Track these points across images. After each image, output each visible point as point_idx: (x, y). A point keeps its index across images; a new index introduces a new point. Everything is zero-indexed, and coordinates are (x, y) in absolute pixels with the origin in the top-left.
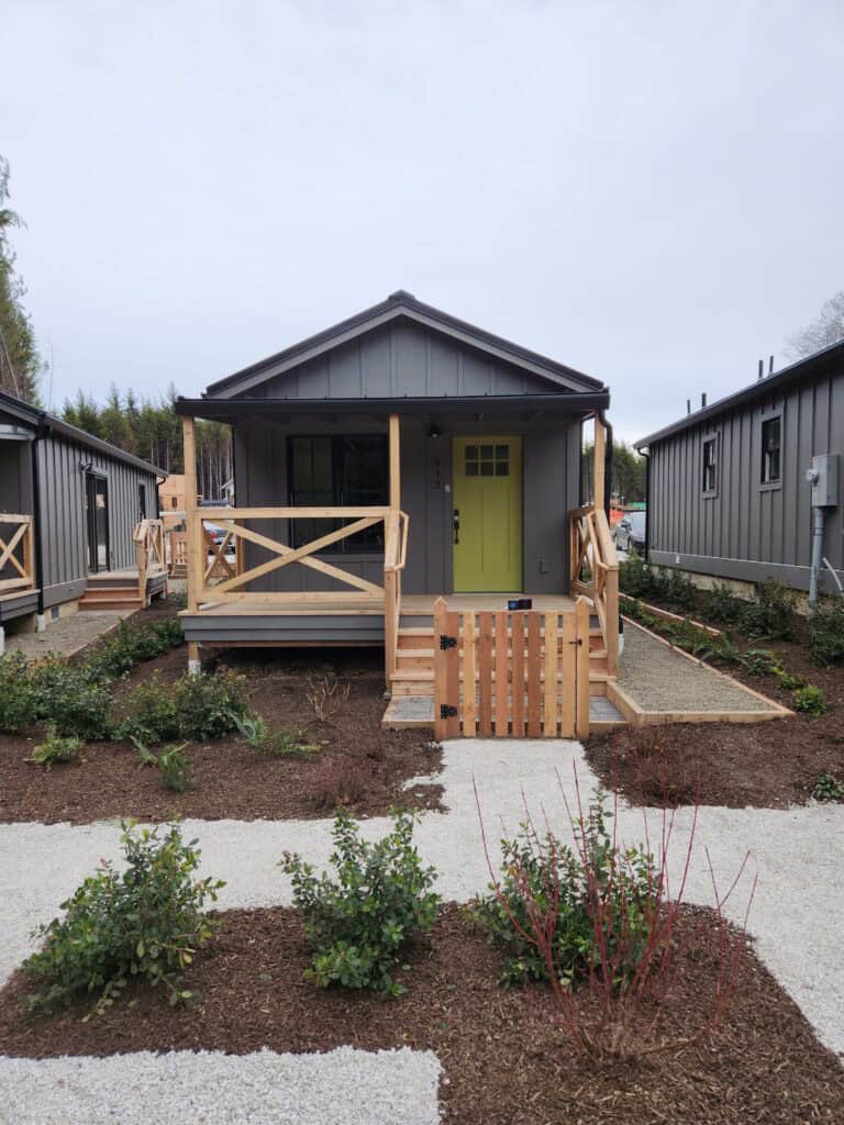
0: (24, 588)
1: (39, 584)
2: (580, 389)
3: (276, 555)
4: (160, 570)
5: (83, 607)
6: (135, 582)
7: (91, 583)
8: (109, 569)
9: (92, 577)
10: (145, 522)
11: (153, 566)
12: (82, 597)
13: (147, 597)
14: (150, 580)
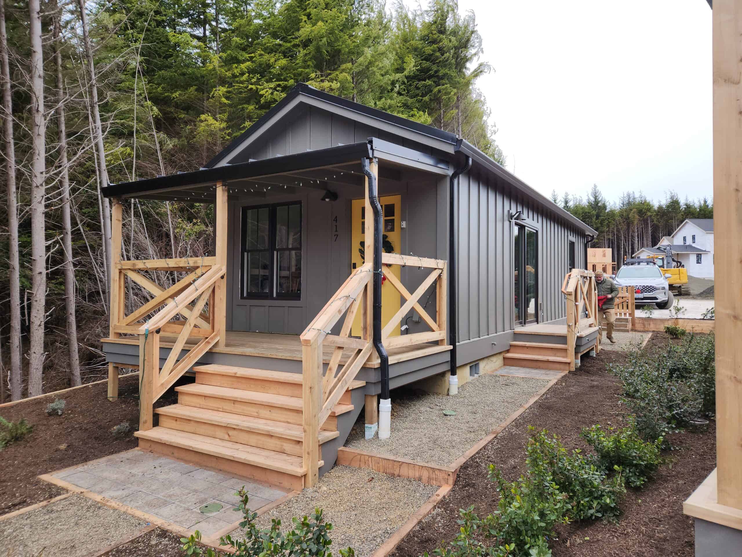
0: (436, 343)
1: (453, 339)
4: (590, 326)
5: (508, 362)
6: (563, 339)
7: (517, 336)
8: (537, 321)
9: (520, 329)
10: (575, 272)
11: (583, 322)
12: (508, 351)
13: (576, 358)
14: (579, 338)
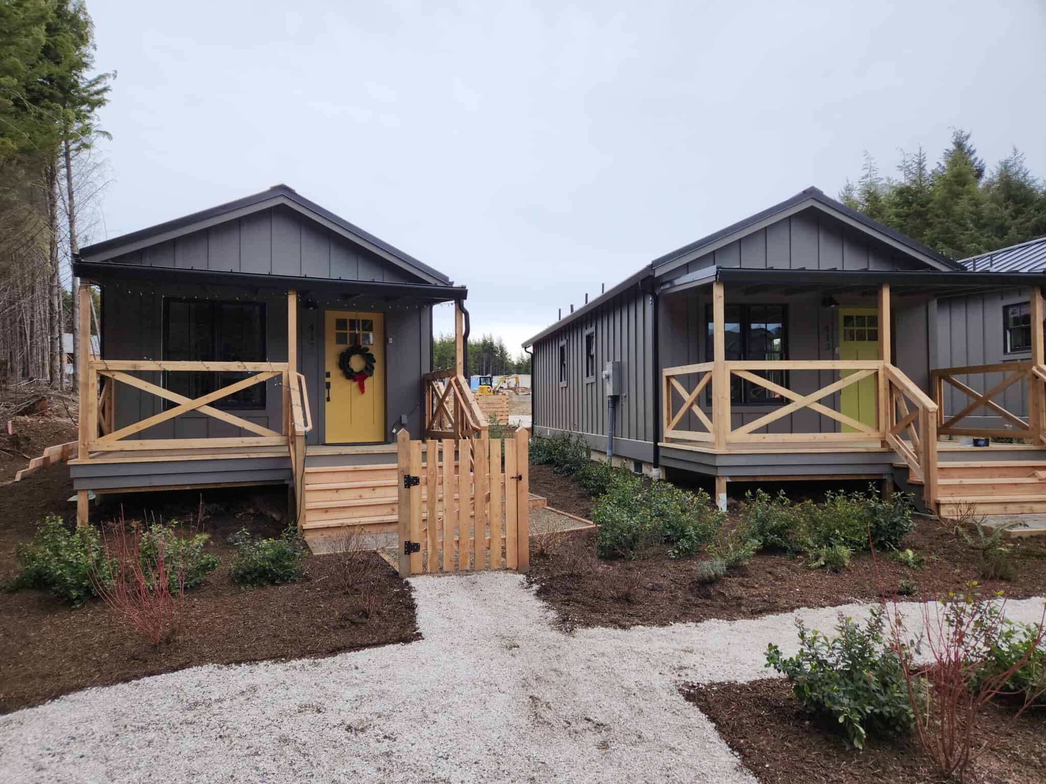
2: (944, 269)
3: (788, 401)
